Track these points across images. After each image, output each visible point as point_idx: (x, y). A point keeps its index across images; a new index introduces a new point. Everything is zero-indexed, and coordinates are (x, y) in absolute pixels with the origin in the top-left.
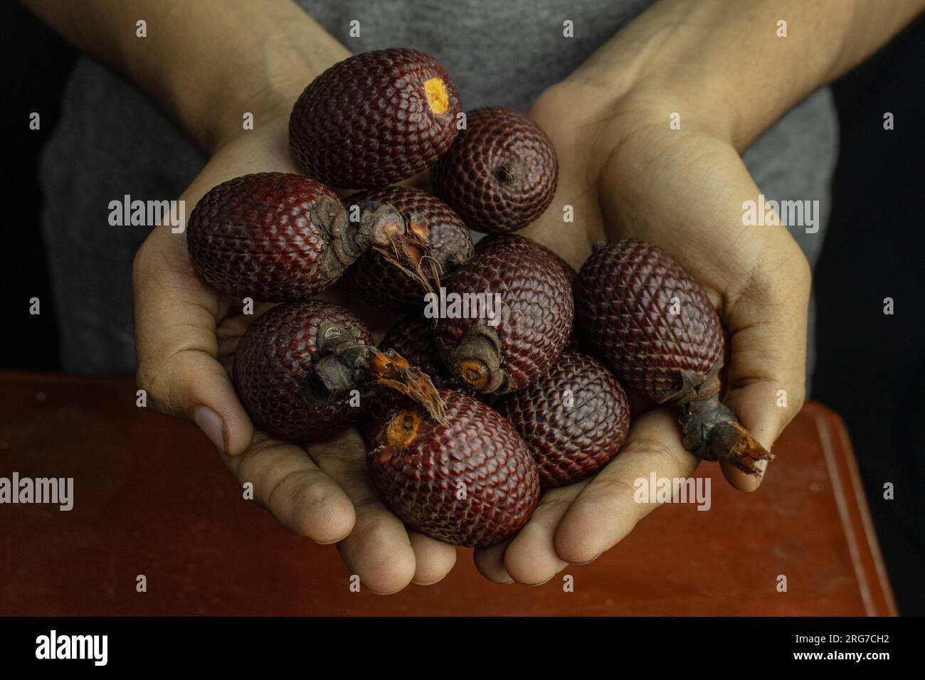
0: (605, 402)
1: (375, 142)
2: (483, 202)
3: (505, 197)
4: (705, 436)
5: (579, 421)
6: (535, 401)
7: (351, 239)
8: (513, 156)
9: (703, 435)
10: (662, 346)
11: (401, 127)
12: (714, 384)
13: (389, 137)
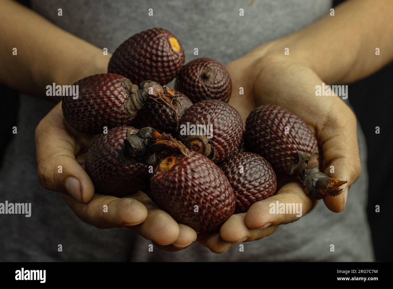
0: (263, 168)
1: (148, 62)
2: (197, 90)
3: (206, 86)
4: (314, 185)
5: (252, 174)
6: (230, 167)
7: (140, 94)
8: (209, 69)
9: (313, 184)
10: (287, 141)
11: (160, 53)
12: (315, 160)
13: (154, 58)
